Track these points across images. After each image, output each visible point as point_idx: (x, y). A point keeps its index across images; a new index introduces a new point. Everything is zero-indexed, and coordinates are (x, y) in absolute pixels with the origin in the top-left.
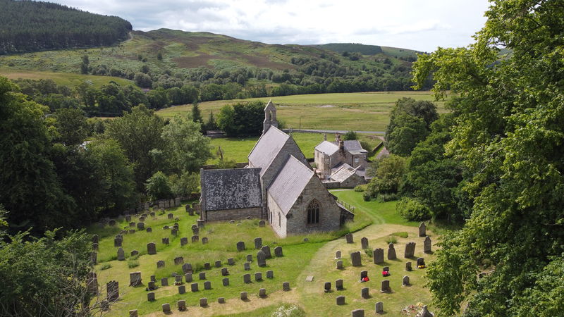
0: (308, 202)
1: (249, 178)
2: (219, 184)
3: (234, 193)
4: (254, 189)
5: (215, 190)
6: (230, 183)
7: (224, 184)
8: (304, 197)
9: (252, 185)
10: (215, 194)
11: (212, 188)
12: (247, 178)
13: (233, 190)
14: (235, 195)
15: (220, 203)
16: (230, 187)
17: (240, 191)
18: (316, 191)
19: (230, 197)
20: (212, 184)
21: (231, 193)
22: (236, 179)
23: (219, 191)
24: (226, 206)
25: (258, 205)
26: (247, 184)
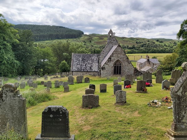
0: (114, 61)
1: (94, 58)
2: (80, 60)
3: (86, 64)
4: (96, 64)
5: (78, 63)
6: (85, 60)
7: (82, 60)
9: (95, 61)
10: (77, 64)
11: (76, 62)
12: (93, 58)
13: (86, 63)
14: (87, 65)
15: (79, 68)
16: (84, 62)
17: (89, 64)
18: (119, 55)
19: (84, 66)
20: (76, 60)
21: (85, 64)
22: (88, 58)
23: (79, 63)
24: (81, 70)
25: (97, 71)
26: (93, 61)
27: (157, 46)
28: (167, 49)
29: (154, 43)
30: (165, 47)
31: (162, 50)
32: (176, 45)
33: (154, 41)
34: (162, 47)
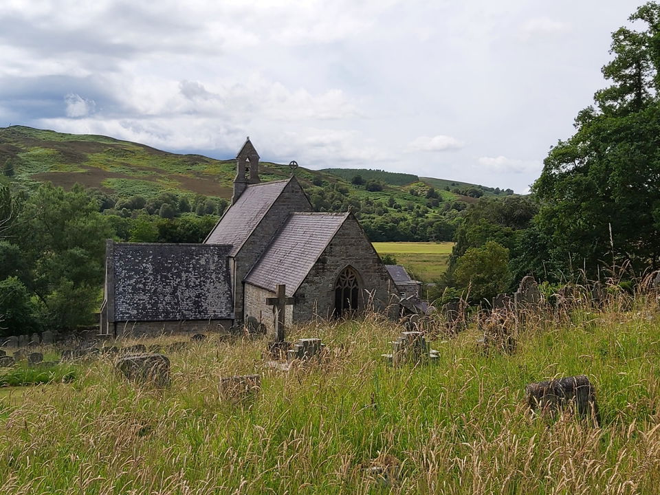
0: (337, 271)
1: (207, 262)
2: (145, 272)
3: (175, 289)
4: (217, 285)
5: (137, 283)
6: (169, 270)
7: (156, 271)
8: (330, 260)
9: (214, 276)
10: (135, 290)
11: (130, 278)
12: (203, 262)
13: (173, 283)
14: (179, 293)
15: (144, 308)
16: (167, 278)
17: (187, 286)
18: (352, 250)
19: (168, 298)
20: (129, 271)
21: (168, 289)
22: (181, 262)
23: (145, 284)
24: (157, 314)
25: (224, 315)
26: (203, 273)
27: (358, 205)
28: (402, 223)
29: (344, 192)
30: (394, 214)
31: (381, 227)
32: (437, 206)
33: (345, 184)
34: (380, 214)
